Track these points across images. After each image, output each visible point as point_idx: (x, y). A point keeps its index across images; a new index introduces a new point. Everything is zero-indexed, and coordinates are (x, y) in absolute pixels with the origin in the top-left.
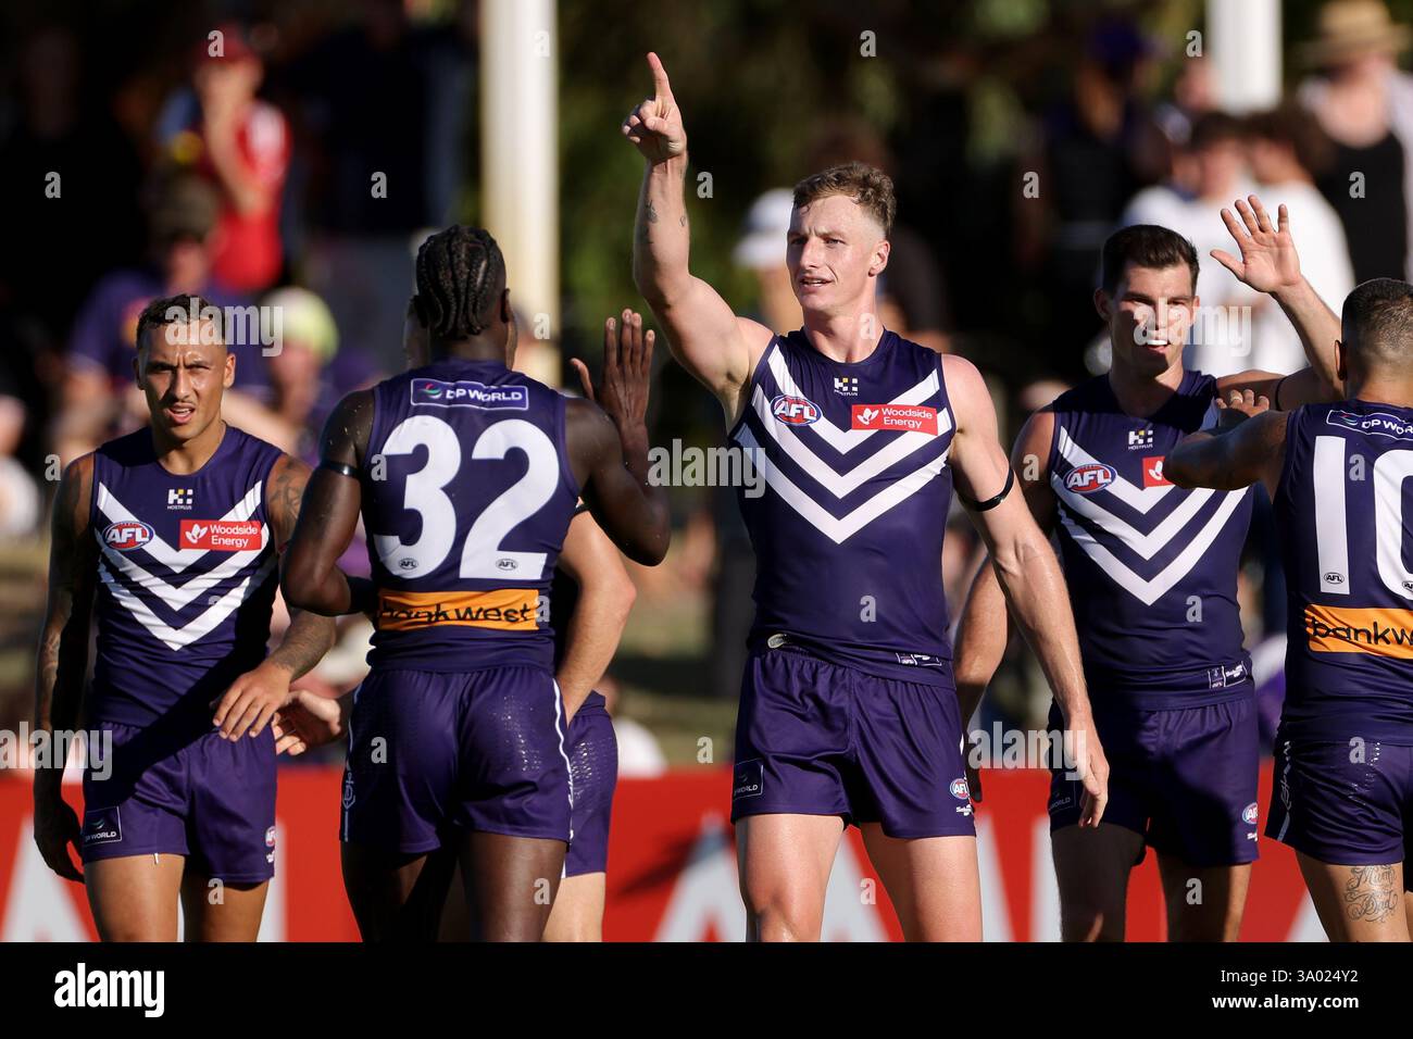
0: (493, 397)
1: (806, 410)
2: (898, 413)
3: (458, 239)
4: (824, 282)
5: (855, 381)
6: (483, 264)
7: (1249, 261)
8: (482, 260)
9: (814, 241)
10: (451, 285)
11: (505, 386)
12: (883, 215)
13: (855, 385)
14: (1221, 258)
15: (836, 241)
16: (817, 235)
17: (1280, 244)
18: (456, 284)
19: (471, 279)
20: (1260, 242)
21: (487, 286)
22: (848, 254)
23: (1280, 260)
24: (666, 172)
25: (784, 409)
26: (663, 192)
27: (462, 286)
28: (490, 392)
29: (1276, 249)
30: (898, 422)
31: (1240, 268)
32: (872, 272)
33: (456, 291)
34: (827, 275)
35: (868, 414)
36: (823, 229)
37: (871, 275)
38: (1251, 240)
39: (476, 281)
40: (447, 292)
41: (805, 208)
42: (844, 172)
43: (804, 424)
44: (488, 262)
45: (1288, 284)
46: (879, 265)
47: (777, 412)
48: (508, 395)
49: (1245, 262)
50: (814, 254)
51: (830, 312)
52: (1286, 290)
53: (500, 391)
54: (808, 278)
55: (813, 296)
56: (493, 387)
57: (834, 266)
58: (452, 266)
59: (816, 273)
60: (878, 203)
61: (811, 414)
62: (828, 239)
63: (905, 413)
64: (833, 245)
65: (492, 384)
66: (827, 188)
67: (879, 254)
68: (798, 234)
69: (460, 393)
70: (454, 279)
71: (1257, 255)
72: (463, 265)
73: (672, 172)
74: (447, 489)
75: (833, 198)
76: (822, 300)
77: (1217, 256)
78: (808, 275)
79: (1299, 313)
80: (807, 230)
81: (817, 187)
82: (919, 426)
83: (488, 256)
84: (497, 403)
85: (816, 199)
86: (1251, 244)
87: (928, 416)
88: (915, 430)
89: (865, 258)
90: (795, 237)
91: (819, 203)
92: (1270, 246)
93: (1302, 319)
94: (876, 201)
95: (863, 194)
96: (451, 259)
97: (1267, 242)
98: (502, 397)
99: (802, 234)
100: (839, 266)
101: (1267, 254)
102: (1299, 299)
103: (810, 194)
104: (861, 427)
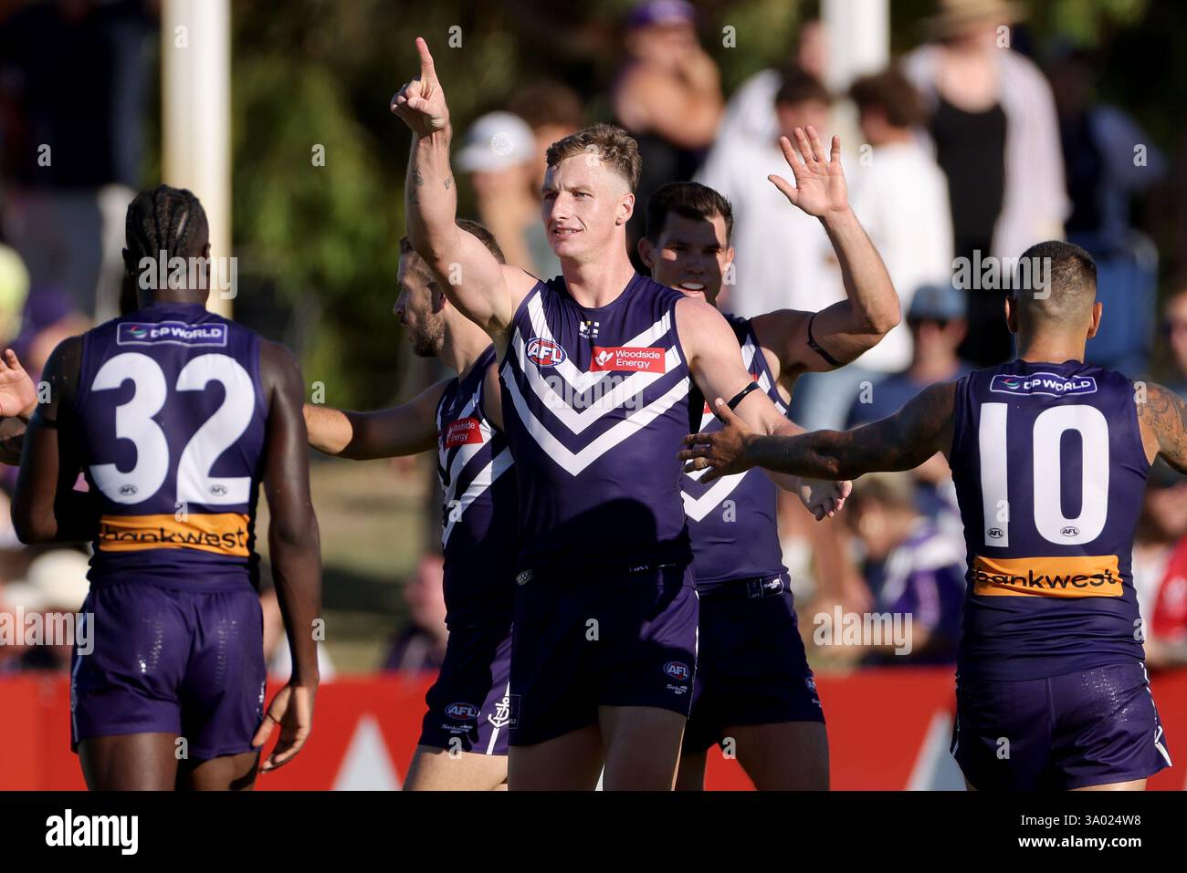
0: (194, 334)
1: (554, 351)
2: (630, 355)
3: (163, 192)
4: (574, 231)
5: (597, 324)
6: (185, 216)
7: (802, 186)
8: (184, 211)
9: (565, 196)
10: (155, 232)
11: (205, 324)
12: (628, 170)
13: (596, 328)
14: (777, 182)
15: (583, 194)
16: (566, 189)
17: (831, 173)
18: (158, 230)
19: (172, 227)
20: (813, 170)
21: (186, 234)
22: (595, 207)
23: (831, 187)
24: (432, 142)
25: (535, 351)
26: (428, 160)
27: (163, 232)
28: (191, 330)
29: (827, 178)
30: (629, 363)
31: (794, 194)
32: (619, 222)
33: (158, 237)
34: (577, 226)
35: (603, 356)
36: (571, 184)
37: (617, 224)
38: (806, 168)
39: (177, 228)
40: (150, 238)
41: (555, 167)
42: (590, 134)
43: (550, 366)
44: (190, 214)
45: (836, 209)
46: (627, 216)
47: (529, 354)
48: (209, 332)
49: (798, 188)
50: (564, 208)
51: (581, 258)
52: (834, 216)
53: (201, 328)
54: (559, 228)
55: (565, 243)
56: (194, 326)
57: (582, 217)
58: (155, 216)
59: (566, 224)
60: (621, 160)
61: (558, 357)
62: (577, 193)
63: (636, 355)
64: (581, 198)
65: (194, 323)
66: (574, 148)
67: (624, 205)
68: (550, 190)
69: (164, 331)
70: (157, 226)
71: (810, 181)
72: (166, 214)
73: (437, 143)
74: (157, 418)
75: (580, 156)
76: (573, 246)
77: (774, 180)
78: (559, 226)
79: (843, 238)
80: (558, 186)
81: (565, 147)
82: (647, 366)
83: (190, 208)
84: (197, 340)
85: (564, 158)
86: (804, 171)
87: (656, 356)
88: (644, 370)
89: (611, 208)
90: (548, 192)
91: (567, 161)
92: (822, 174)
93: (845, 244)
94: (620, 158)
95: (608, 152)
96: (155, 209)
97: (819, 171)
98: (203, 334)
99: (554, 189)
100: (589, 217)
101: (820, 181)
102: (845, 225)
103: (559, 153)
104: (597, 368)
